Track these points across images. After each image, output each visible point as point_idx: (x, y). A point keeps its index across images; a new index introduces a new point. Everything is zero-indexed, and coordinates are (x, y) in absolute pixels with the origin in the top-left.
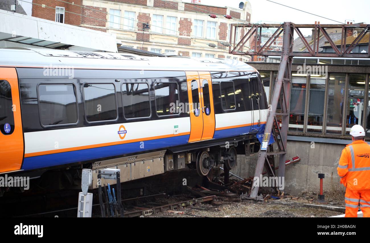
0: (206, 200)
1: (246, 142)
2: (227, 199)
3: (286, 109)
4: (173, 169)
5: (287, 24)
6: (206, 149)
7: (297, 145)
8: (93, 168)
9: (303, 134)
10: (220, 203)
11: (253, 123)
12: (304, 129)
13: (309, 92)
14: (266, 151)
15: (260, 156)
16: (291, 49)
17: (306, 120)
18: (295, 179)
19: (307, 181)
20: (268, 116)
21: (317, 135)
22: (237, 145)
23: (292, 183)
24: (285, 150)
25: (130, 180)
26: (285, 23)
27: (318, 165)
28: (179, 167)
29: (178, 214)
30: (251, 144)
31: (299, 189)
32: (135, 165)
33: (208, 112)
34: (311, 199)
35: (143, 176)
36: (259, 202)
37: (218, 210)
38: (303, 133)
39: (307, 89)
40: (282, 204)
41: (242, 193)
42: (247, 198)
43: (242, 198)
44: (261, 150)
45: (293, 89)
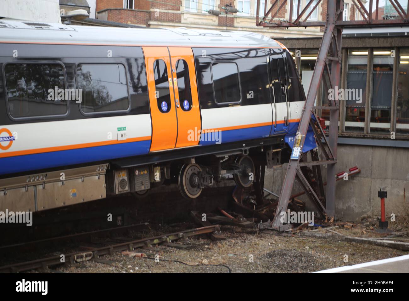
0: (200, 233)
1: (267, 148)
2: (239, 230)
4: (129, 191)
6: (189, 160)
7: (356, 150)
9: (363, 136)
10: (223, 236)
11: (274, 120)
12: (365, 129)
13: (371, 75)
14: (298, 161)
15: (289, 168)
16: (340, 16)
17: (368, 116)
18: (354, 199)
19: (370, 201)
20: (304, 111)
21: (382, 136)
22: (248, 152)
23: (350, 203)
24: (334, 158)
27: (385, 179)
28: (137, 188)
29: (135, 256)
31: (360, 212)
32: (44, 188)
33: (186, 107)
34: (371, 227)
35: (63, 204)
36: (284, 234)
37: (208, 248)
38: (364, 133)
39: (368, 72)
40: (315, 237)
41: (260, 221)
42: (269, 228)
43: (261, 228)
44: (291, 158)
45: (351, 72)
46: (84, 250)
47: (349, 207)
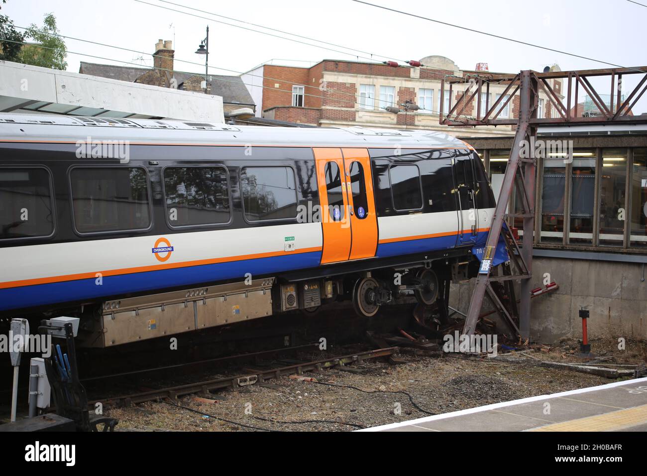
0: (377, 355)
1: (452, 260)
2: (421, 352)
3: (529, 208)
4: (297, 308)
5: (525, 74)
6: (365, 273)
8: (104, 311)
9: (561, 247)
10: (403, 359)
11: (460, 230)
12: (564, 239)
13: (570, 179)
14: (488, 275)
15: (477, 284)
16: (534, 113)
17: (567, 225)
18: (552, 319)
19: (570, 321)
20: (494, 219)
21: (584, 248)
22: (431, 266)
23: (547, 324)
24: (529, 273)
25: (193, 328)
26: (522, 72)
27: (587, 296)
28: (306, 304)
29: (304, 381)
30: (460, 264)
31: (559, 333)
32: (204, 303)
34: (572, 351)
35: (225, 322)
36: (472, 358)
37: (386, 373)
38: (562, 245)
39: (566, 176)
40: (508, 361)
44: (480, 273)
45: (547, 176)
46: (247, 373)
47: (546, 327)
